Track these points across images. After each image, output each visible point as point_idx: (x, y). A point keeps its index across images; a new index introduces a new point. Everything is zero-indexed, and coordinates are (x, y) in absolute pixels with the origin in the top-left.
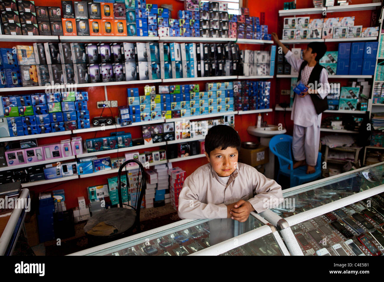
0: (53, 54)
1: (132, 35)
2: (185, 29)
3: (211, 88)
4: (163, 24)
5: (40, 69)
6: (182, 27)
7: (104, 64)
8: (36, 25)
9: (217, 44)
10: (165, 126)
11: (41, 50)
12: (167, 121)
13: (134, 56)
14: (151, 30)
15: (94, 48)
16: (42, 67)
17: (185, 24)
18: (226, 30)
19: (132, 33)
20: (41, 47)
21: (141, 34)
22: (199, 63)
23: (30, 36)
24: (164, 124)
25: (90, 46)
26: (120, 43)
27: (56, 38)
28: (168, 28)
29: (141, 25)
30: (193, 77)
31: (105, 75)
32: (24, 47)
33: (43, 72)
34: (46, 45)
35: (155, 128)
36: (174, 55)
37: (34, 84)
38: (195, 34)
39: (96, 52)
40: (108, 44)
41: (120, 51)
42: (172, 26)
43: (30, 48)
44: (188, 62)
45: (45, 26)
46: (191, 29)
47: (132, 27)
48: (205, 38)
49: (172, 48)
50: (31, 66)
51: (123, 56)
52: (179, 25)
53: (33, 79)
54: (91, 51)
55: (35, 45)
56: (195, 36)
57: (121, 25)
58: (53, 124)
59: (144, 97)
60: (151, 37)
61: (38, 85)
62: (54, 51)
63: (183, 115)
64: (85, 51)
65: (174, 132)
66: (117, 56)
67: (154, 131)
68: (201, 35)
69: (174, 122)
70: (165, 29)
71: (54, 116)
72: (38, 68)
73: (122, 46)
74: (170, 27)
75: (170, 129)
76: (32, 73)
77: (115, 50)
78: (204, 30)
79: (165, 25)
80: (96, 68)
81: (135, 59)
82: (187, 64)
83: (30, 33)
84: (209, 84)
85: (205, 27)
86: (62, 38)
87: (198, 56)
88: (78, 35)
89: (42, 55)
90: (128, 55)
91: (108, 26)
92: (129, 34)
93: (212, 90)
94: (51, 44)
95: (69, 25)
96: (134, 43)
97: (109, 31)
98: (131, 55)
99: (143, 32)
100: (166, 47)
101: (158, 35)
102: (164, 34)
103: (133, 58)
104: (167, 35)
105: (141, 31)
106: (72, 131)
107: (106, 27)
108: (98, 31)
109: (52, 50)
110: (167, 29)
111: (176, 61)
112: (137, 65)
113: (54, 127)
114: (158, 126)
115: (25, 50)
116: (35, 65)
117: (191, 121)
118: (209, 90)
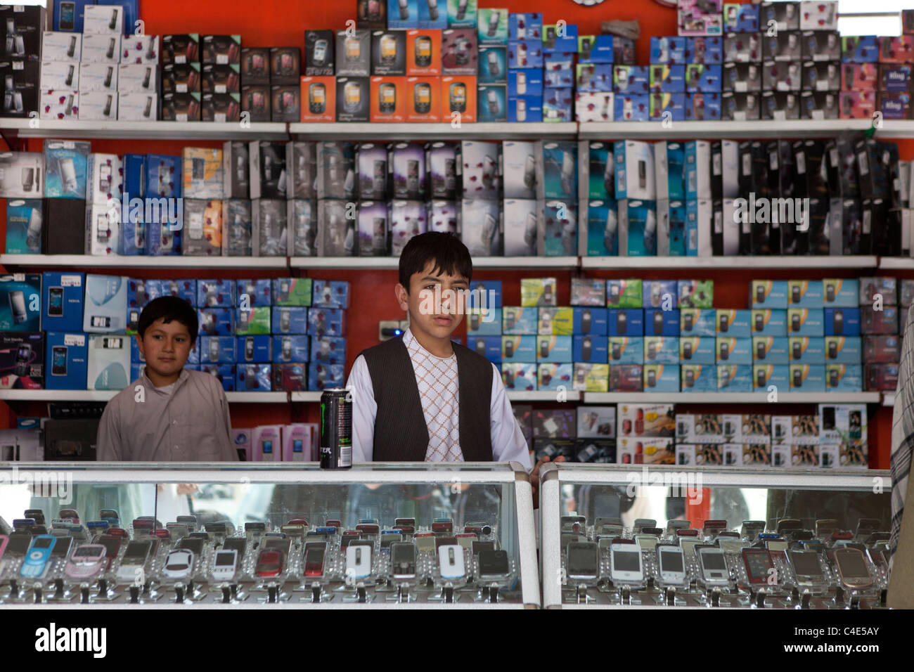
0: (268, 173)
1: (492, 120)
2: (666, 98)
3: (761, 298)
4: (593, 84)
5: (231, 211)
6: (658, 90)
7: (403, 203)
8: (237, 96)
9: (794, 142)
10: (584, 415)
11: (240, 161)
12: (589, 398)
13: (495, 182)
14: (553, 102)
15: (379, 157)
16: (234, 204)
17: (669, 80)
18: (829, 92)
19: (492, 112)
20: (243, 151)
21: (522, 115)
22: (717, 207)
23: (219, 125)
24: (581, 409)
25: (368, 151)
26: (453, 144)
27: (280, 128)
28: (611, 95)
29: (522, 89)
30: (695, 253)
31: (402, 234)
32: (200, 153)
33: (238, 219)
34: (254, 148)
35: (547, 417)
36: (624, 180)
37: (210, 252)
38: (702, 112)
39: (384, 166)
40: (422, 145)
41: (453, 165)
42: (624, 87)
43: (216, 154)
44: (677, 204)
45: (257, 97)
46: (688, 94)
47: (493, 96)
48: (741, 123)
49: (620, 158)
50: (209, 203)
51: (459, 180)
52: (646, 86)
53: (209, 238)
54: (368, 165)
55: (228, 146)
56: (701, 118)
57: (461, 91)
58: (241, 366)
59: (517, 311)
60: (551, 122)
61: (220, 255)
62: (272, 164)
63: (652, 383)
64: (352, 166)
65: (614, 441)
66: (440, 181)
67: (542, 429)
68: (725, 115)
69: (614, 405)
70: (599, 99)
71: (249, 345)
72: (225, 207)
73: (458, 151)
74: (615, 90)
75: (600, 430)
76: (209, 222)
77: (439, 163)
78: (740, 98)
79: (600, 84)
80: (379, 214)
81: (495, 191)
82: (674, 211)
83: (220, 116)
84: (756, 284)
85: (741, 86)
86: (296, 128)
87: (716, 183)
88: (337, 120)
89: (240, 173)
90: (474, 179)
91: (424, 94)
92: (480, 117)
93: (767, 304)
94: (266, 145)
95: (319, 95)
96: (496, 143)
97: (422, 109)
98: (486, 177)
99: (527, 109)
100: (602, 155)
101: (574, 118)
102: (596, 114)
103: (492, 187)
104: (605, 116)
105: (521, 106)
106: (289, 395)
107: (416, 97)
108: (392, 107)
109: (268, 160)
110: (607, 98)
111: (631, 200)
112: (501, 208)
113: (243, 377)
114: (559, 413)
115: (202, 161)
116: (221, 201)
117: (681, 408)
118: (755, 304)
